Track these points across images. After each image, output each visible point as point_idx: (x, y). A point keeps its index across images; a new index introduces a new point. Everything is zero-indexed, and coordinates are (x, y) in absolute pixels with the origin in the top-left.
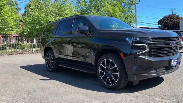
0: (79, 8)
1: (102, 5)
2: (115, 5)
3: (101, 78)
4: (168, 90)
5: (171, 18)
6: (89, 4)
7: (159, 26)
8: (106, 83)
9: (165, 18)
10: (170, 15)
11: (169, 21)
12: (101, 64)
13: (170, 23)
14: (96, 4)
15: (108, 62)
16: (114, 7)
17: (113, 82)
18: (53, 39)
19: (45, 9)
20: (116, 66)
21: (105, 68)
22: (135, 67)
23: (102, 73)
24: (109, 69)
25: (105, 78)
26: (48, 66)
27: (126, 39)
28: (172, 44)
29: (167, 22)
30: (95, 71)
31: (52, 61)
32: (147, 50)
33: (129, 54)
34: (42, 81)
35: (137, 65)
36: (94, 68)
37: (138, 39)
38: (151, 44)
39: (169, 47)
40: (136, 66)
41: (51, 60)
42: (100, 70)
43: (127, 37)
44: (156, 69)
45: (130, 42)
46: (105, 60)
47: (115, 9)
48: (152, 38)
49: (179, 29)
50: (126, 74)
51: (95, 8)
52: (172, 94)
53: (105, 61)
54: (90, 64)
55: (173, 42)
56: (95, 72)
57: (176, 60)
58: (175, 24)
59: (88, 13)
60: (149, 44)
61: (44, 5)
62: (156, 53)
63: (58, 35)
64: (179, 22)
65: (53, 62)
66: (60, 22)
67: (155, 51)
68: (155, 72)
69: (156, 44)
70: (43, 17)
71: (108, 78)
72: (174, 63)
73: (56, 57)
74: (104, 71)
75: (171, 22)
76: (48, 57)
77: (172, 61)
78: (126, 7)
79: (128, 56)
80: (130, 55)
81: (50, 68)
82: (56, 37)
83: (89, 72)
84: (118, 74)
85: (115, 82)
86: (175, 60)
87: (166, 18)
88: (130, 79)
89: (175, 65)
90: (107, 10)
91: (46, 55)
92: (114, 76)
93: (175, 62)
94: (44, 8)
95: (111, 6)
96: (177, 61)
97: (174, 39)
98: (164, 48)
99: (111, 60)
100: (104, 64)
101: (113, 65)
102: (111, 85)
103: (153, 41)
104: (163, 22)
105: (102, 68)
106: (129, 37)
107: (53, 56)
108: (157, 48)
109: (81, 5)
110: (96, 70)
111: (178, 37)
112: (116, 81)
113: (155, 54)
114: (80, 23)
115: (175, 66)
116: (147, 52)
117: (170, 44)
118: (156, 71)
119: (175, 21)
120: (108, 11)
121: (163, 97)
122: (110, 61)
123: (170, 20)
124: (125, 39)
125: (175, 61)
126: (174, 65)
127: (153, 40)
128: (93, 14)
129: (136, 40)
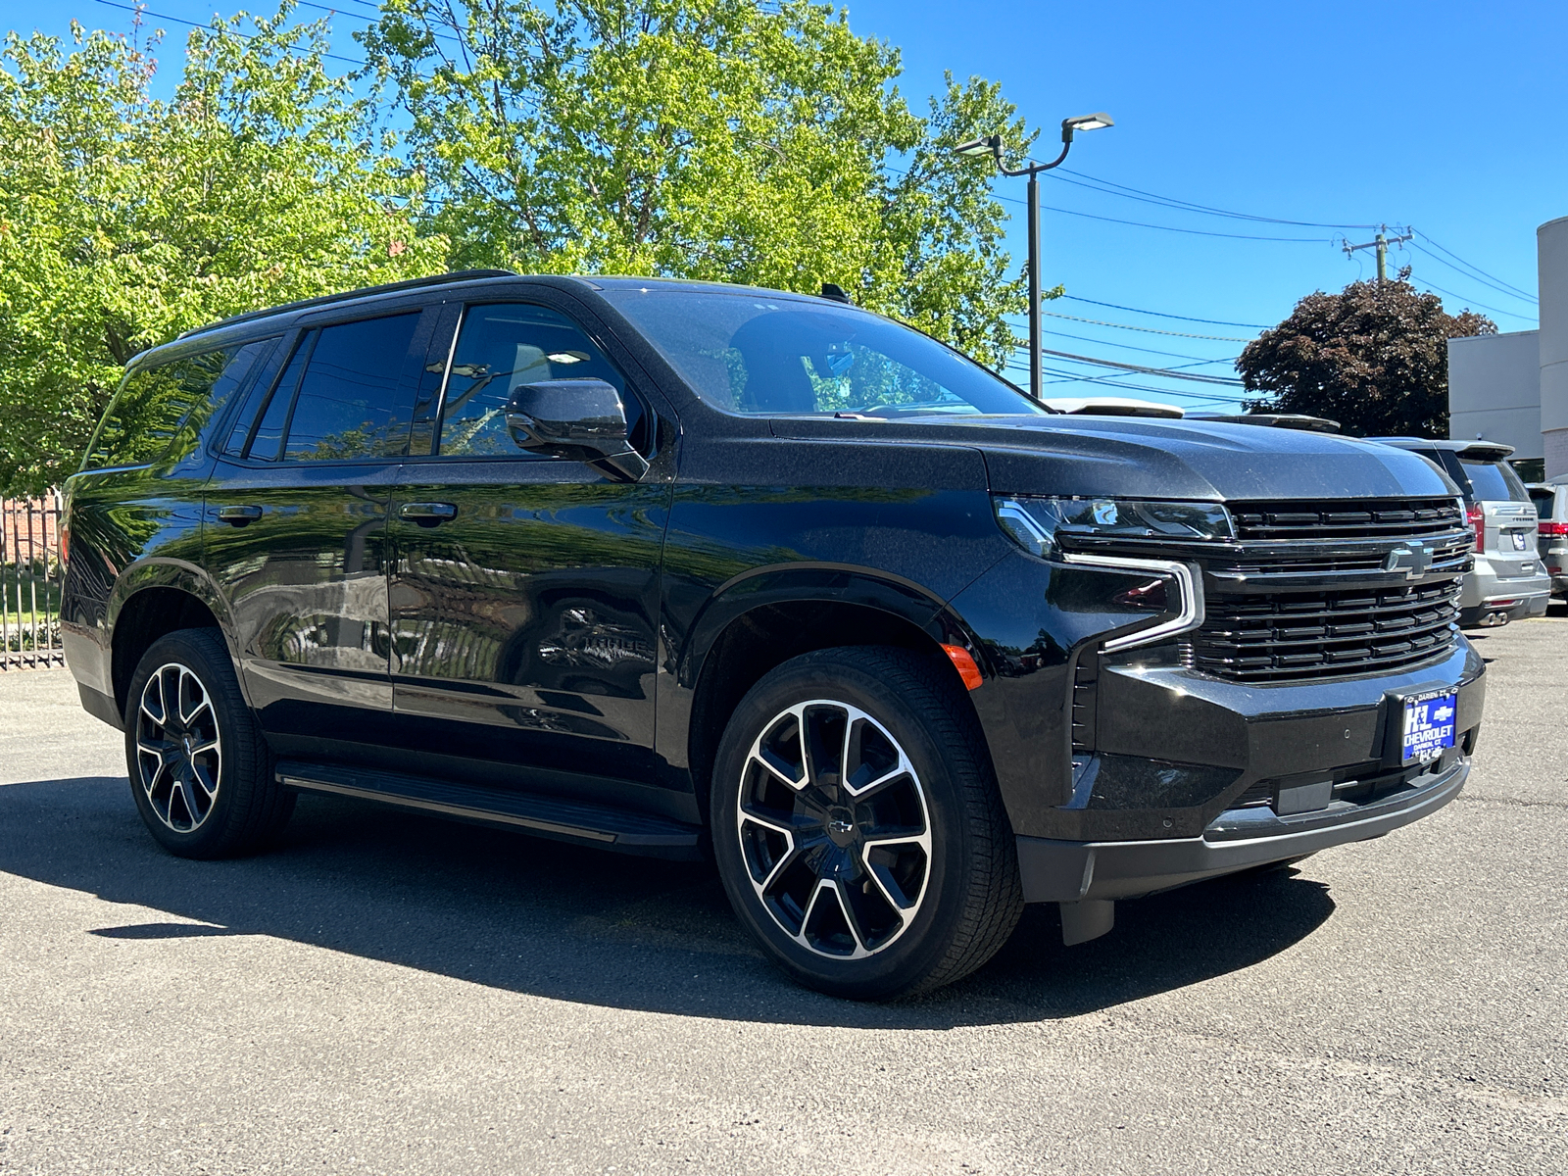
0: (442, 190)
1: (683, 164)
2: (821, 171)
3: (760, 889)
4: (1373, 987)
5: (1367, 324)
6: (543, 152)
7: (1256, 395)
8: (802, 940)
9: (1313, 321)
10: (1353, 291)
11: (1354, 348)
12: (755, 752)
13: (1359, 367)
14: (620, 156)
15: (824, 726)
16: (808, 193)
17: (878, 919)
18: (227, 509)
19: (67, 182)
20: (904, 765)
21: (800, 785)
22: (1082, 774)
23: (762, 838)
24: (833, 794)
25: (795, 883)
26: (161, 792)
27: (1002, 514)
28: (1403, 561)
29: (1331, 362)
30: (689, 827)
31: (212, 738)
32: (1192, 614)
33: (1017, 653)
34: (124, 943)
35: (1102, 757)
36: (685, 802)
37: (1106, 513)
38: (1227, 559)
39: (1379, 593)
40: (1097, 762)
41: (190, 731)
42: (742, 816)
43: (1007, 495)
44: (1269, 788)
45: (1042, 538)
46: (797, 710)
47: (818, 213)
48: (1234, 507)
49: (1444, 436)
50: (1004, 839)
51: (612, 195)
52: (1414, 1011)
53: (792, 720)
54: (643, 762)
55: (1415, 542)
56: (691, 839)
57: (1444, 713)
58: (1409, 386)
59: (538, 238)
60: (1210, 560)
61: (49, 142)
62: (1268, 644)
63: (282, 460)
64: (1441, 369)
65: (217, 746)
66: (305, 332)
67: (1262, 625)
68: (1262, 814)
69: (1264, 561)
70: (37, 276)
71: (825, 883)
72: (1426, 736)
73: (257, 700)
74: (784, 818)
75: (1370, 357)
76: (153, 700)
77: (1410, 718)
78: (928, 195)
79: (1017, 672)
80: (1030, 667)
81: (181, 817)
82: (264, 492)
83: (624, 838)
84: (925, 841)
85: (900, 919)
86: (1434, 705)
87: (1321, 317)
88: (1037, 889)
89: (1437, 753)
90: (739, 218)
91: (136, 680)
92: (889, 860)
93: (1437, 724)
94: (57, 175)
95: (780, 183)
96: (1453, 720)
97: (1418, 518)
98: (1332, 598)
99: (854, 714)
100: (782, 749)
101: (874, 754)
102: (860, 952)
103: (1243, 535)
104: (1291, 359)
105: (761, 795)
106: (1025, 496)
107: (226, 684)
108: (1280, 600)
109: (458, 157)
110: (696, 817)
111: (1453, 503)
112: (908, 915)
113: (1262, 652)
114: (521, 348)
115: (1435, 767)
116: (1188, 636)
117: (1383, 558)
118: (1274, 808)
119: (1404, 351)
120: (744, 228)
121: (1337, 1042)
122: (842, 715)
123: (1362, 339)
124: (994, 509)
125: (1430, 719)
126: (1424, 758)
127: (1239, 523)
128: (592, 255)
129: (1086, 518)
